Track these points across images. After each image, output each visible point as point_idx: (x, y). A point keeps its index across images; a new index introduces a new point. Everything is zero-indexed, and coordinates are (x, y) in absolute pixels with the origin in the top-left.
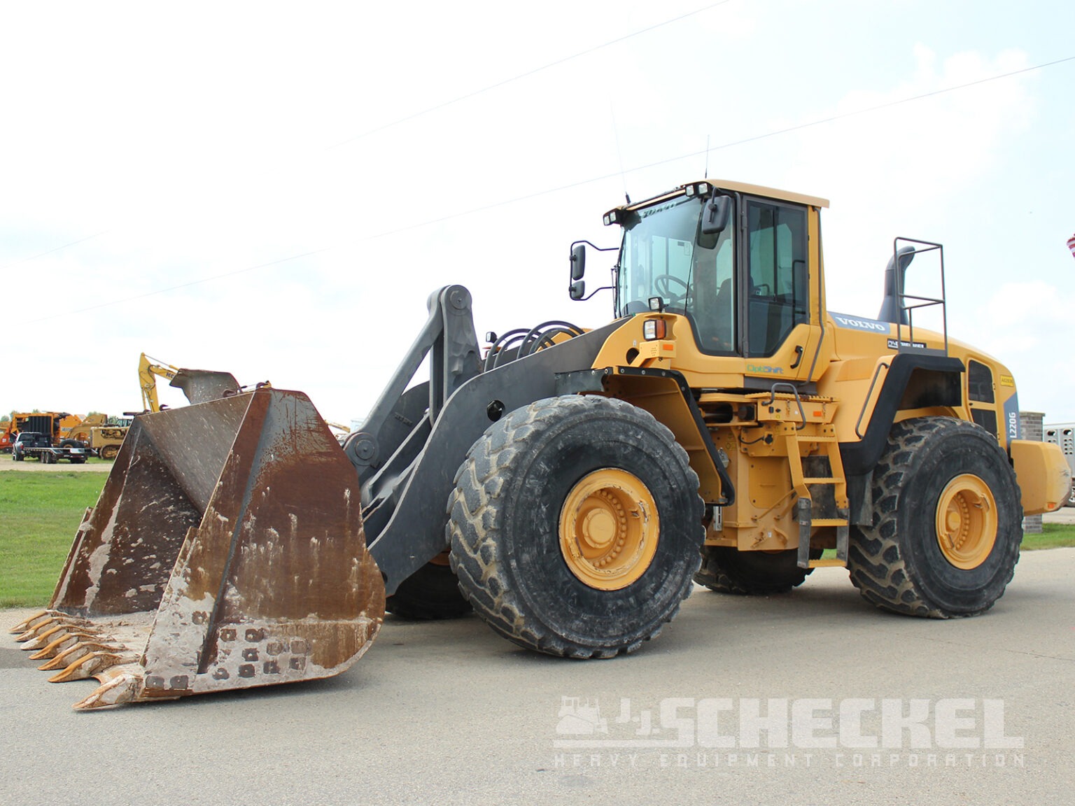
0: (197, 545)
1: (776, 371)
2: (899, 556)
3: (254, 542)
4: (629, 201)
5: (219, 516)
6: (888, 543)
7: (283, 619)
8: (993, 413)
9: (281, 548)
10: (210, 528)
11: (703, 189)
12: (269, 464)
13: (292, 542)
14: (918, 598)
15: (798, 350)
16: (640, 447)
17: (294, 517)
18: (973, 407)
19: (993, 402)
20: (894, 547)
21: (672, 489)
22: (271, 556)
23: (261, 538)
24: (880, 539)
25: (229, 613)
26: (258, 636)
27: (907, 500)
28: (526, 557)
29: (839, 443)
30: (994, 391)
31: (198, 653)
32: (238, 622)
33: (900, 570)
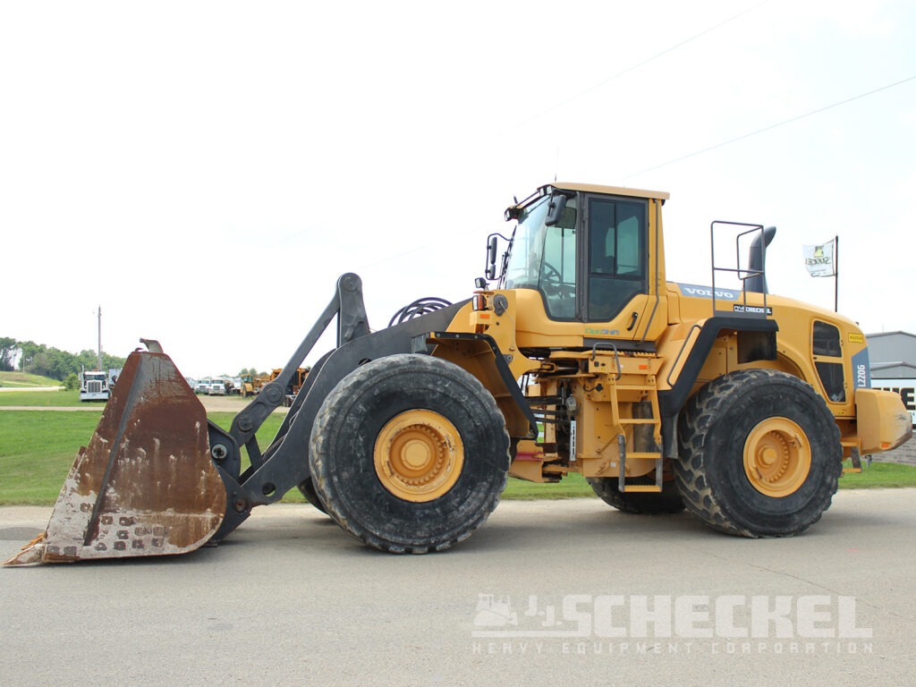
0: (85, 458)
1: (612, 333)
2: (706, 484)
3: (127, 457)
4: (516, 202)
5: (101, 439)
6: (698, 473)
7: (148, 511)
8: (841, 365)
9: (148, 462)
10: (94, 447)
11: (550, 190)
12: (140, 404)
13: (156, 458)
14: (726, 519)
16: (447, 393)
17: (157, 441)
18: (817, 360)
19: (840, 356)
20: (701, 477)
21: (476, 426)
22: (141, 467)
23: (132, 455)
24: (692, 470)
25: (109, 505)
26: (129, 522)
27: (713, 438)
28: (345, 475)
29: (658, 391)
30: (842, 347)
31: (84, 532)
32: (115, 512)
33: (708, 496)
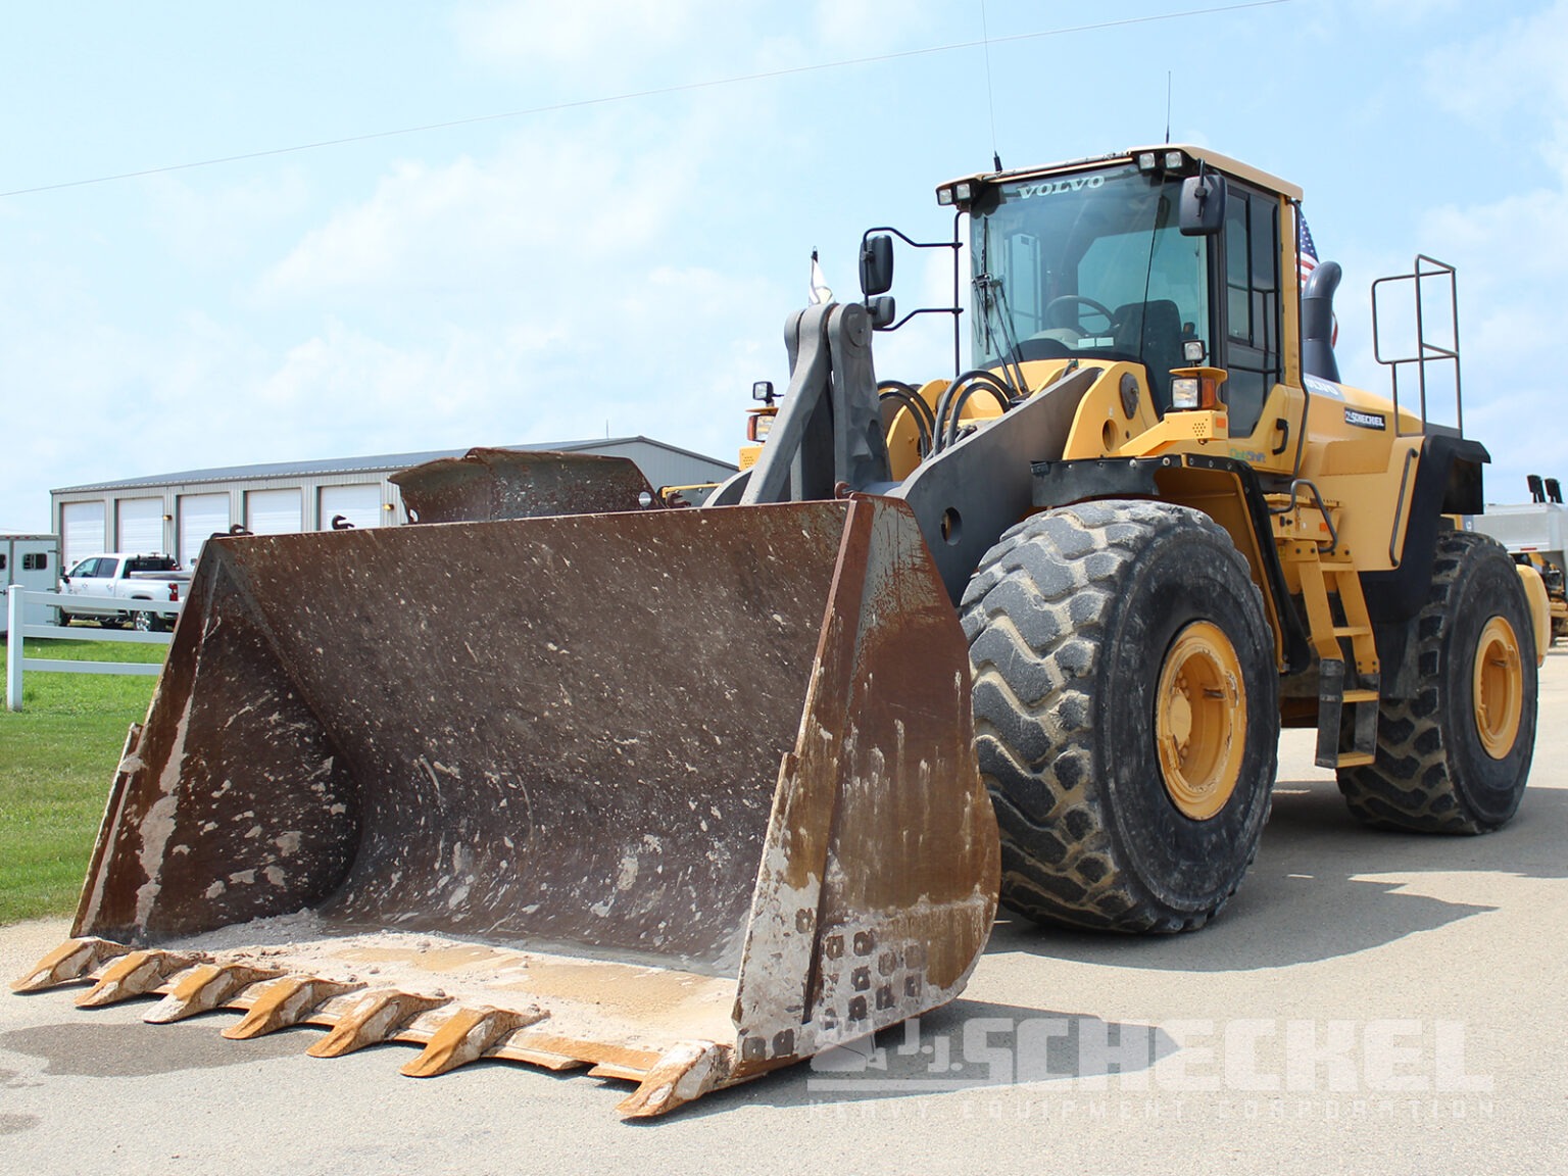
0: (797, 787)
1: (1260, 457)
2: (1441, 743)
3: (857, 774)
4: (999, 167)
5: (822, 731)
6: (1424, 724)
7: (892, 908)
9: (887, 782)
10: (811, 753)
11: (1173, 161)
12: (870, 630)
13: (900, 770)
14: (1456, 805)
15: (1281, 425)
16: (1227, 586)
17: (900, 725)
20: (1434, 730)
21: (1256, 651)
22: (877, 798)
23: (864, 768)
24: (1412, 719)
25: (832, 907)
26: (866, 943)
27: (1450, 658)
28: (1125, 773)
29: (1359, 573)
31: (803, 984)
32: (842, 923)
33: (1441, 764)
